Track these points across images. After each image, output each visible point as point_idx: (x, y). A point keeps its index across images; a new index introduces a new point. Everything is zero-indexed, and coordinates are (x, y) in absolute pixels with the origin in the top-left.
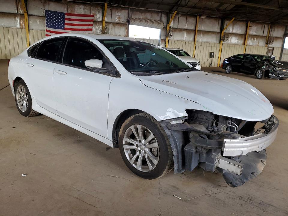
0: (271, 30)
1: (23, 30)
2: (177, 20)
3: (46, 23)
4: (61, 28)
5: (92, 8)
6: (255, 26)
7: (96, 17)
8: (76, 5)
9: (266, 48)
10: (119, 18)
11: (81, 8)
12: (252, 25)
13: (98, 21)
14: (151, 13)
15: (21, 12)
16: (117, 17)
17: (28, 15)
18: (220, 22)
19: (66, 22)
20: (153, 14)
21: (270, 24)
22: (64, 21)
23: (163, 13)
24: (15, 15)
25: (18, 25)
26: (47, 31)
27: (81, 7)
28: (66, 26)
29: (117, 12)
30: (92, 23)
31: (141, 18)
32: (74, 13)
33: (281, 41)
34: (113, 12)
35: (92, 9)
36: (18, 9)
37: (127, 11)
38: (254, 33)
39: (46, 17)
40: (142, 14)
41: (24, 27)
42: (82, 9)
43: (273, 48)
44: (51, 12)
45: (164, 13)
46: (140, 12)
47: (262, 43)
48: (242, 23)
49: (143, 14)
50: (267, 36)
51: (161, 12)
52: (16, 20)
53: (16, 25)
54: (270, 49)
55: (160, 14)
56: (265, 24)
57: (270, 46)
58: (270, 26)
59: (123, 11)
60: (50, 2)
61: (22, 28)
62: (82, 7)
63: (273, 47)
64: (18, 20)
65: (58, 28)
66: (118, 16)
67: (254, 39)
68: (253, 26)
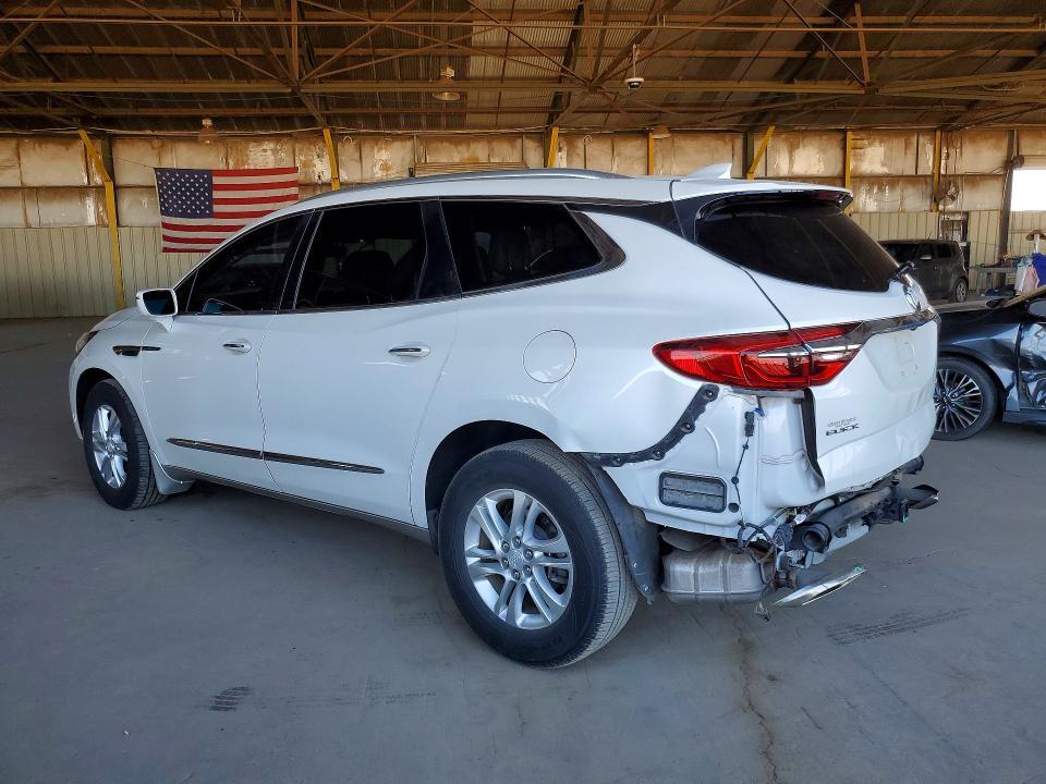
0: (944, 151)
1: (104, 230)
2: (578, 154)
3: (162, 204)
4: (202, 216)
5: (298, 146)
6: (877, 143)
7: (313, 172)
8: (252, 144)
9: (934, 215)
10: (385, 167)
11: (265, 151)
12: (866, 142)
13: (320, 182)
14: (489, 142)
15: (98, 180)
16: (378, 166)
17: (116, 188)
18: (739, 143)
19: (217, 195)
20: (494, 144)
21: (938, 133)
22: (211, 194)
23: (527, 138)
24: (81, 191)
25: (92, 220)
26: (165, 226)
27: (265, 147)
28: (217, 208)
29: (376, 151)
30: (294, 190)
31: (457, 160)
32: (246, 167)
33: (997, 185)
34: (366, 150)
35: (300, 150)
36: (91, 172)
37: (409, 144)
38: (879, 169)
39: (160, 187)
40: (460, 148)
41: (106, 221)
42: (269, 153)
43: (967, 214)
44: (172, 171)
45: (529, 135)
46: (450, 143)
47: (915, 200)
48: (825, 137)
49: (462, 148)
50: (932, 176)
51: (520, 135)
52: (84, 204)
53: (84, 218)
54: (952, 218)
55: (519, 141)
56: (919, 132)
57: (951, 207)
58: (938, 141)
59: (397, 145)
60: (177, 145)
61: (101, 224)
62: (269, 146)
63: (965, 209)
64: (90, 203)
65: (194, 216)
66: (381, 162)
67: (881, 189)
68: (870, 145)
